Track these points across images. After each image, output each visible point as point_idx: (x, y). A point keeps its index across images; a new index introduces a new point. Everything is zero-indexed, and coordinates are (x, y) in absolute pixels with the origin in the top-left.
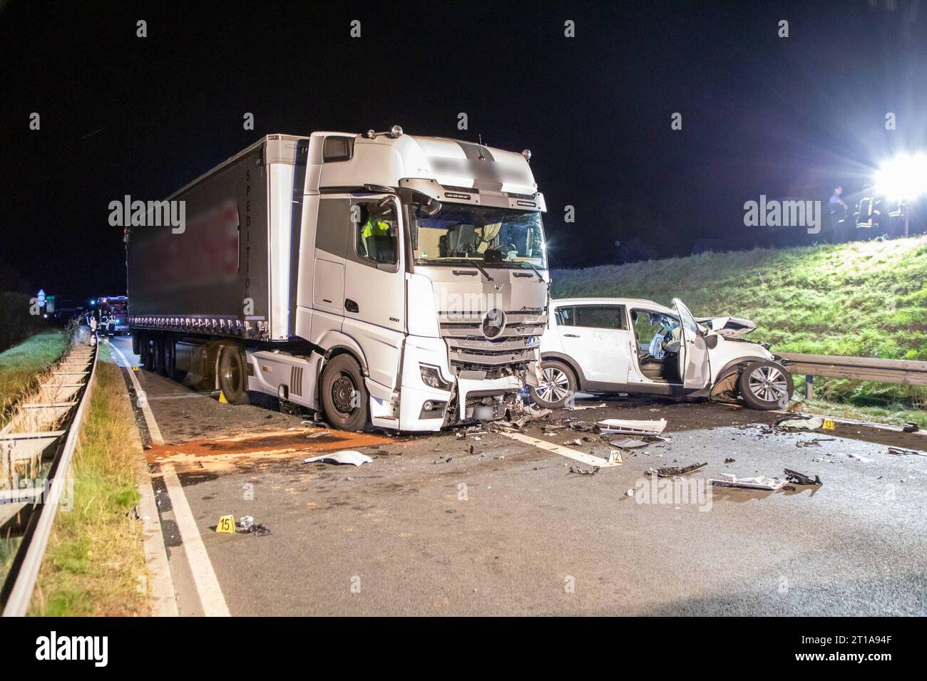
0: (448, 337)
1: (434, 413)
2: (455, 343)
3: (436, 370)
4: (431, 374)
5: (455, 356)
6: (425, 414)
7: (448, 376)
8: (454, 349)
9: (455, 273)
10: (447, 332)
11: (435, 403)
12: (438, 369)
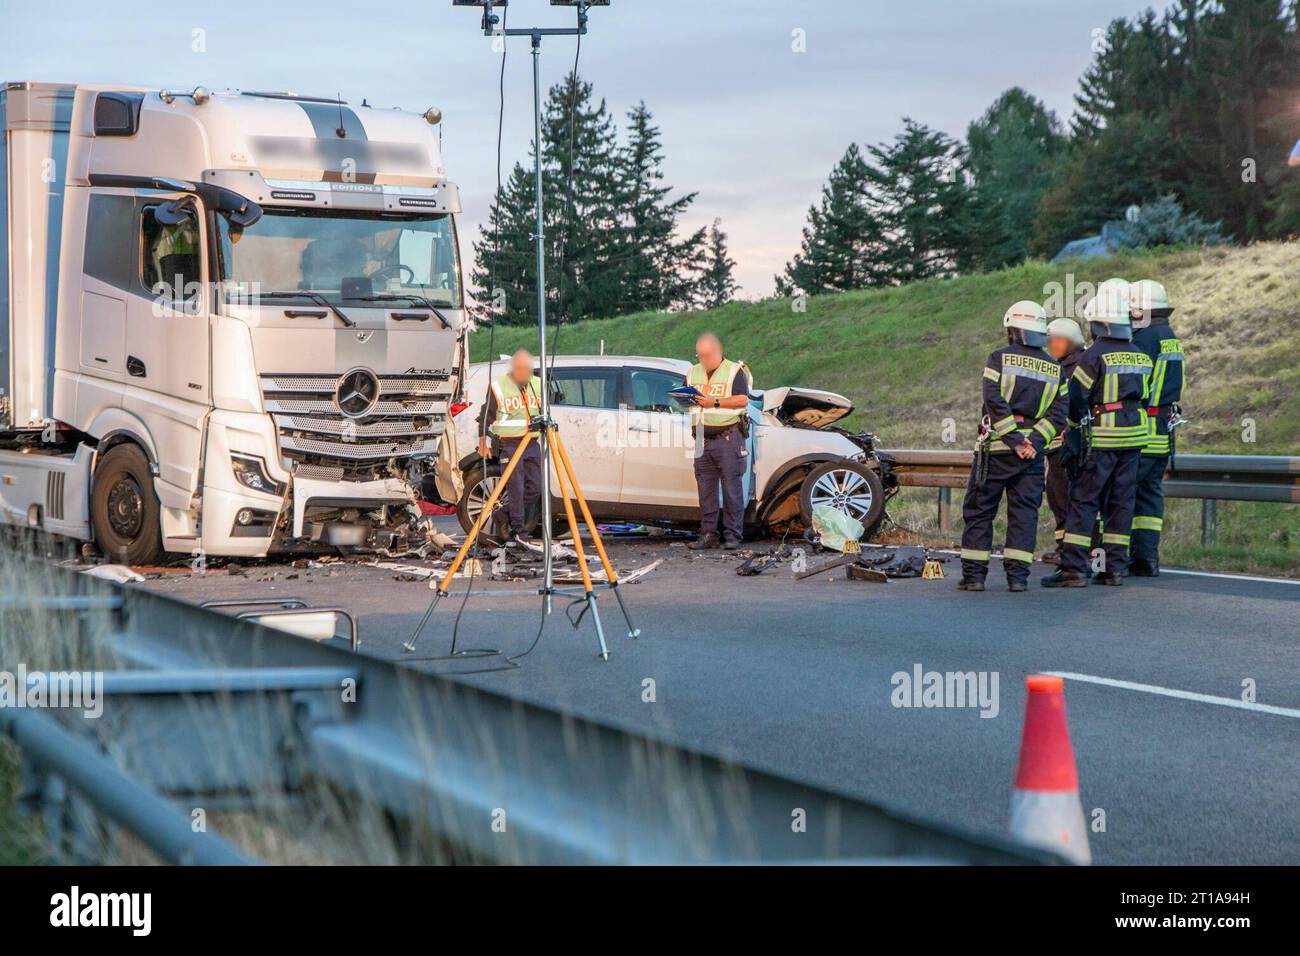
0: (277, 413)
1: (255, 528)
2: (288, 422)
3: (258, 463)
4: (249, 468)
5: (288, 442)
6: (238, 529)
7: (278, 472)
8: (289, 432)
9: (289, 314)
10: (274, 405)
11: (256, 512)
12: (261, 461)
